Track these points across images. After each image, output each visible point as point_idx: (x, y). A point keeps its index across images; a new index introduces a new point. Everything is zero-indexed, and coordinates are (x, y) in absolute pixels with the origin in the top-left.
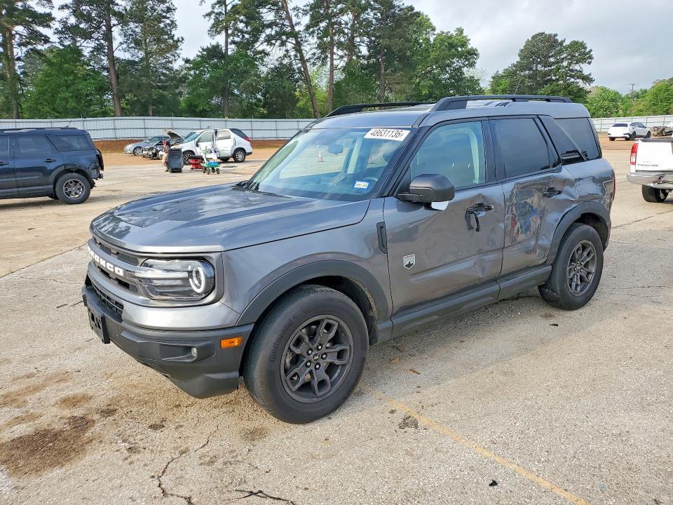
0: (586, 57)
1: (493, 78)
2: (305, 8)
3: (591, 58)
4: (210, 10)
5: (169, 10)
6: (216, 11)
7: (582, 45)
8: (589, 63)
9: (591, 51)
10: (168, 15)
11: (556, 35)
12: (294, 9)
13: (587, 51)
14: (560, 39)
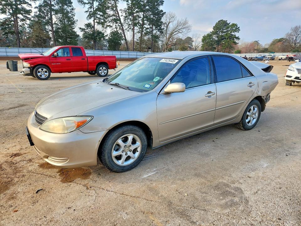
0: (238, 29)
1: (203, 37)
2: (124, 10)
3: (239, 30)
4: (87, 10)
5: (73, 9)
6: (89, 10)
7: (236, 25)
8: (238, 32)
9: (239, 27)
10: (73, 11)
11: (227, 21)
12: (120, 10)
13: (238, 27)
14: (228, 22)
